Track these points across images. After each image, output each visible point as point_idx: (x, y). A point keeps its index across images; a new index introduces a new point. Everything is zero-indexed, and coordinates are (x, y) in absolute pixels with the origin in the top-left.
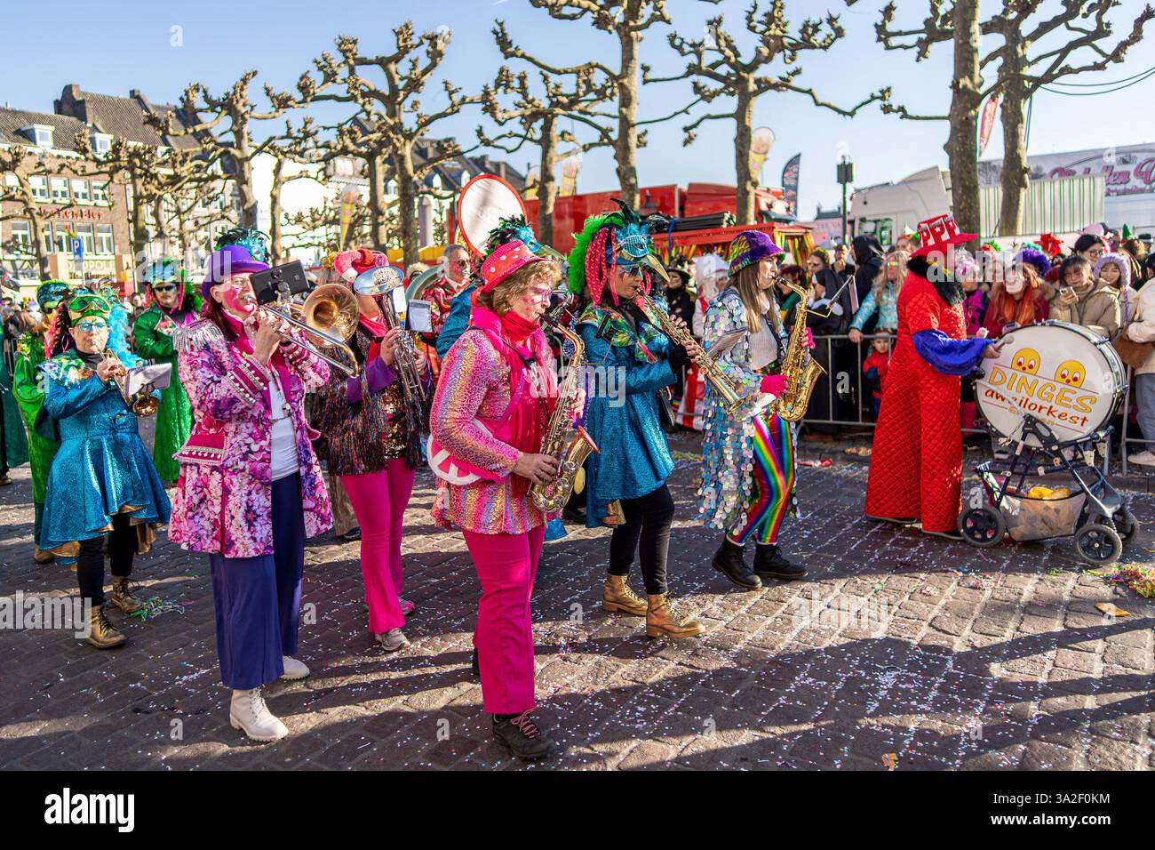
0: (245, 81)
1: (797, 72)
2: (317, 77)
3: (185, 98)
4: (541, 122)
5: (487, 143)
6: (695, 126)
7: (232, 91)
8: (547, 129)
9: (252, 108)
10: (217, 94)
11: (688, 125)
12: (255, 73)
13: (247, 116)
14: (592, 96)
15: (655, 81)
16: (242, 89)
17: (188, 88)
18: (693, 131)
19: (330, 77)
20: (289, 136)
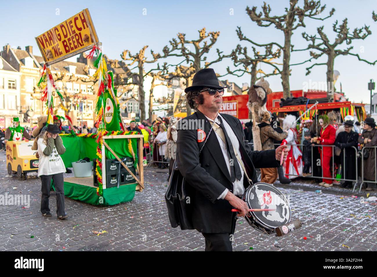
0: (143, 49)
1: (352, 48)
2: (171, 47)
3: (122, 55)
4: (251, 66)
5: (231, 73)
6: (311, 68)
7: (139, 53)
8: (254, 68)
9: (146, 59)
10: (134, 54)
11: (308, 67)
12: (147, 47)
13: (144, 62)
14: (271, 56)
15: (296, 51)
16: (142, 52)
17: (123, 51)
18: (310, 70)
19: (175, 47)
20: (159, 69)
